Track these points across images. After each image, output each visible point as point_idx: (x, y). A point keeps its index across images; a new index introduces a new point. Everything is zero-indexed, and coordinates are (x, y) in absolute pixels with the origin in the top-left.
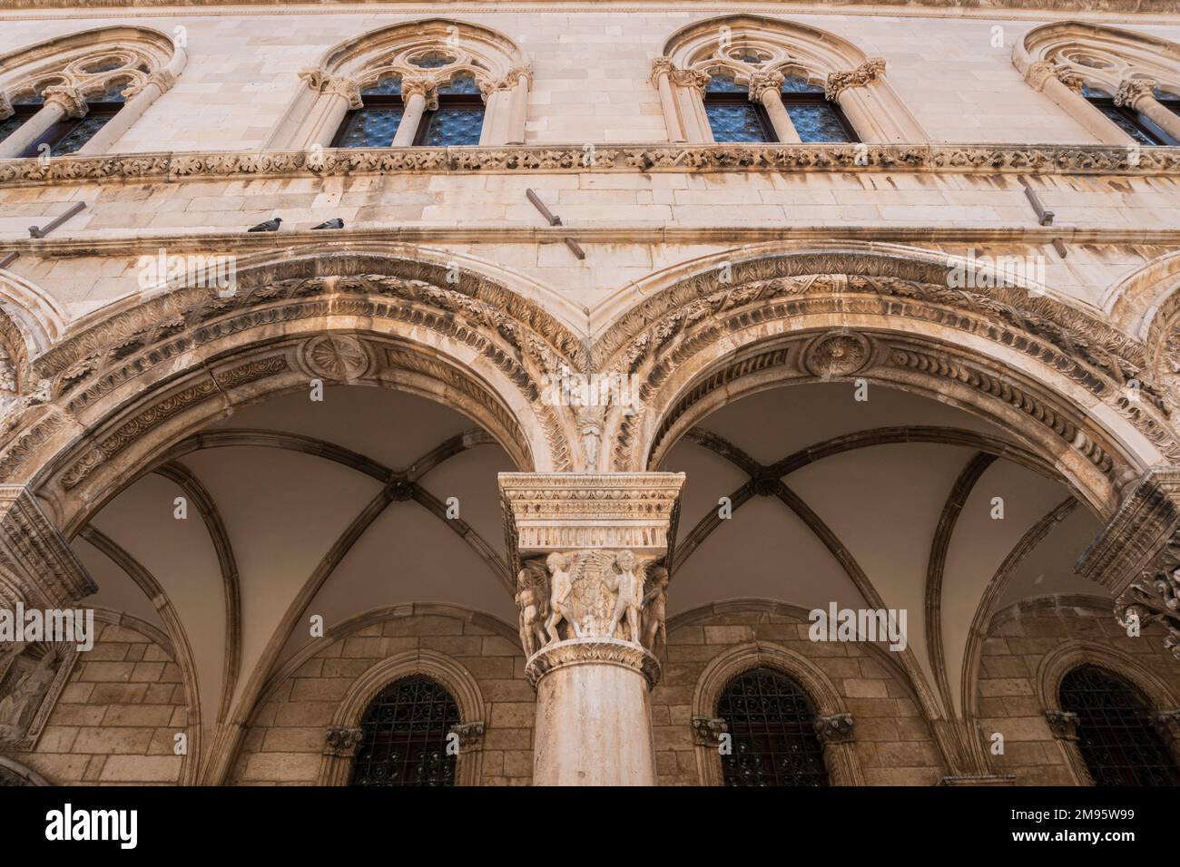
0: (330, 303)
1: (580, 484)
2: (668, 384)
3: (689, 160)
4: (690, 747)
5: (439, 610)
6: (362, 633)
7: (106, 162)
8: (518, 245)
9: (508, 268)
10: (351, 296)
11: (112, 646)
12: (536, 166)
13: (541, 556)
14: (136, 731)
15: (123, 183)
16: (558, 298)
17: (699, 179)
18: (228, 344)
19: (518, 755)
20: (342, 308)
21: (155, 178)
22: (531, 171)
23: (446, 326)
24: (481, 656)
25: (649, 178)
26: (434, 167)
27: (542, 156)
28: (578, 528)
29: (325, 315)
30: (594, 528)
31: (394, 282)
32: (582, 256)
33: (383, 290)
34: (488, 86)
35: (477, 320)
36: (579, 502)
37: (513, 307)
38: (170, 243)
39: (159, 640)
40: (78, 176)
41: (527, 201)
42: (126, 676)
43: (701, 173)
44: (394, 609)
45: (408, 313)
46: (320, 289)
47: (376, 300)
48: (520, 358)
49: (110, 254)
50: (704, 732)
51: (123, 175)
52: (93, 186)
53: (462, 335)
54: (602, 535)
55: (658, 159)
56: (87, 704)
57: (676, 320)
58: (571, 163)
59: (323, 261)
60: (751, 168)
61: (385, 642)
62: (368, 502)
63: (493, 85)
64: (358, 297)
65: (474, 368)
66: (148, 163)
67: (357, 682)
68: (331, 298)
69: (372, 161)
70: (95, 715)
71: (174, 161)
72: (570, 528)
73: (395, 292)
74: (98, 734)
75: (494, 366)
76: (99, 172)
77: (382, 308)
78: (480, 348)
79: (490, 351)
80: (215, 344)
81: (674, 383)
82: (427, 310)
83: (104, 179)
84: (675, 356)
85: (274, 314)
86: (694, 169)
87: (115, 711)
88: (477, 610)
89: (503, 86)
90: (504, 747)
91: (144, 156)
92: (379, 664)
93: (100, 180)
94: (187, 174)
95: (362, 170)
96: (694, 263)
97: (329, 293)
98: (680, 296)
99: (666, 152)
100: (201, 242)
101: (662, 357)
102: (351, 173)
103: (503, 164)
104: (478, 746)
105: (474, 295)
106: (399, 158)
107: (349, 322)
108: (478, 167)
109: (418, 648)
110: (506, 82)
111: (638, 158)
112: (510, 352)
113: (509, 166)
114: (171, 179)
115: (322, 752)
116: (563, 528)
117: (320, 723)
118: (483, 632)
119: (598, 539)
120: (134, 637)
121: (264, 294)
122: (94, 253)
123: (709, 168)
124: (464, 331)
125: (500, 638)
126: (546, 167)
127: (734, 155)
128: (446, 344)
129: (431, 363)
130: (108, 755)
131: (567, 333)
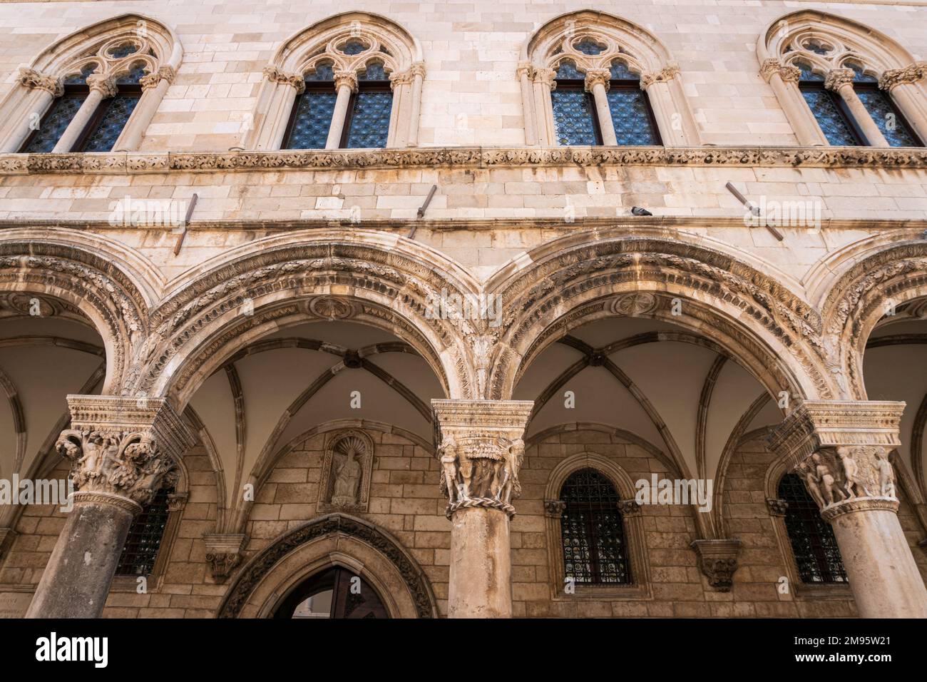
0: (639, 272)
1: (849, 408)
2: (861, 334)
3: (826, 160)
4: (767, 517)
5: (593, 427)
6: (547, 441)
7: (439, 154)
8: (736, 228)
9: (741, 249)
10: (649, 268)
11: (391, 447)
12: (723, 162)
13: (833, 449)
14: (426, 501)
15: (450, 168)
16: (781, 273)
17: (833, 173)
18: (582, 299)
19: (664, 520)
20: (646, 276)
21: (472, 165)
22: (721, 165)
23: (716, 291)
24: (626, 457)
25: (800, 172)
26: (658, 162)
27: (729, 155)
28: (850, 433)
29: (636, 280)
30: (859, 433)
31: (677, 259)
32: (780, 238)
33: (670, 264)
34: (648, 78)
35: (736, 288)
36: (848, 418)
37: (757, 280)
38: (516, 223)
39: (421, 443)
40: (421, 163)
41: (728, 192)
42: (408, 466)
43: (832, 169)
44: (565, 426)
45: (690, 281)
46: (630, 263)
47: (665, 270)
48: (772, 317)
49: (475, 229)
50: (776, 508)
51: (451, 163)
52: (431, 170)
53: (728, 298)
54: (864, 437)
55: (806, 159)
56: (389, 484)
57: (860, 292)
58: (747, 161)
59: (626, 242)
60: (865, 165)
61: (564, 446)
62: (570, 365)
63: (652, 78)
64: (654, 269)
65: (741, 321)
66: (467, 155)
67: (553, 472)
68: (638, 268)
69: (617, 157)
70: (397, 490)
71: (484, 154)
72: (846, 433)
73: (678, 266)
74: (403, 502)
75: (755, 321)
76: (435, 161)
77: (672, 277)
78: (743, 308)
79: (751, 310)
80: (574, 299)
81: (864, 334)
82: (702, 280)
83: (438, 166)
84: (862, 315)
85: (604, 279)
86: (828, 166)
87: (408, 488)
88: (619, 427)
89: (660, 79)
90: (654, 514)
91: (463, 149)
92: (564, 461)
93: (435, 166)
94: (494, 163)
95: (609, 163)
96: (854, 246)
97: (635, 265)
98: (855, 273)
99: (811, 154)
100: (536, 223)
101: (855, 317)
102: (602, 165)
103: (703, 159)
104: (638, 513)
105: (728, 269)
106: (635, 155)
107: (652, 286)
108: (686, 162)
109: (586, 452)
110: (662, 76)
111: (792, 158)
112: (765, 313)
113: (706, 161)
114: (483, 166)
115: (544, 515)
116: (842, 433)
117: (538, 497)
118: (626, 442)
119: (863, 440)
120: (403, 441)
121: (598, 266)
122: (466, 228)
123: (838, 165)
124: (729, 295)
125: (636, 446)
126: (731, 163)
127: (855, 156)
128: (717, 303)
129: (699, 311)
130: (414, 515)
131: (799, 301)
